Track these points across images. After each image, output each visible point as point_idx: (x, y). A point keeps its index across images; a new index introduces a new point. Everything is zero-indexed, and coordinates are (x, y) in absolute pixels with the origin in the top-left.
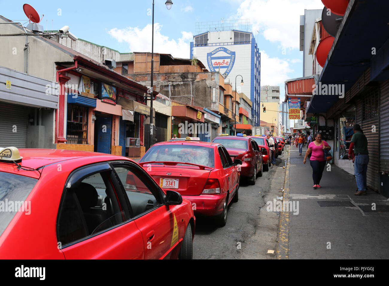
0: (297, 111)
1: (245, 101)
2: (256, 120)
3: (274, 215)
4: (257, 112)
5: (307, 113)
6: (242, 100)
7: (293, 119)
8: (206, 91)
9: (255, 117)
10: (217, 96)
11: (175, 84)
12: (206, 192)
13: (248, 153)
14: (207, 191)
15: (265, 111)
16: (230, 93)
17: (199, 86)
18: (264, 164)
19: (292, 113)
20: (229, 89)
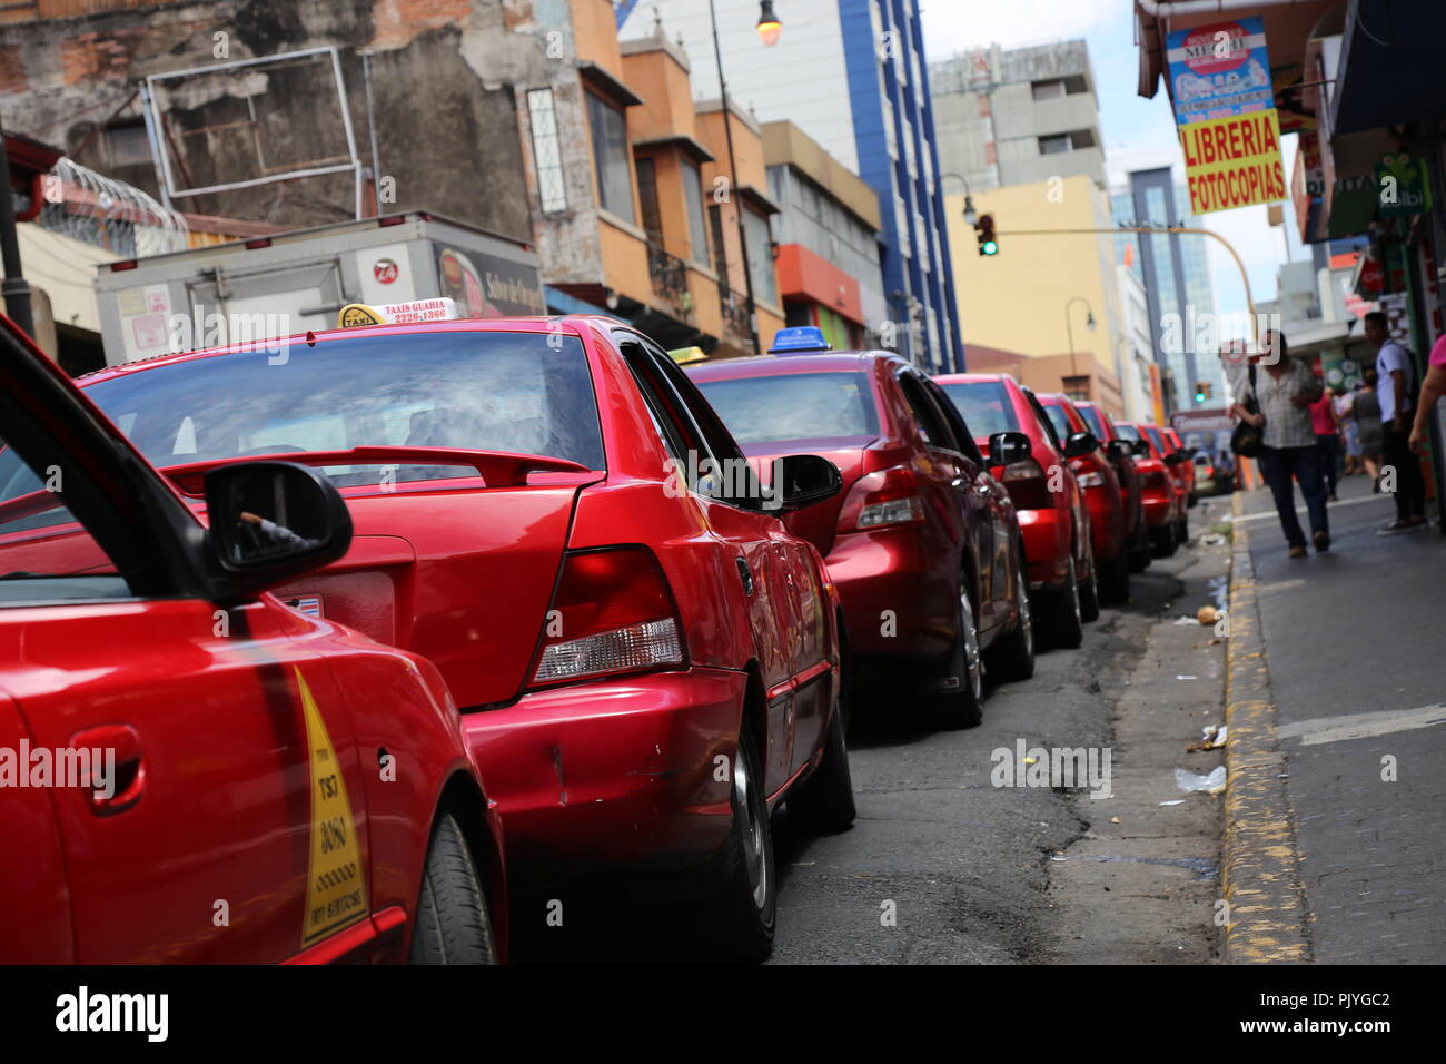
0: (1247, 139)
1: (819, 191)
2: (925, 334)
3: (1167, 878)
4: (932, 276)
5: (1333, 142)
6: (790, 184)
7: (1225, 203)
8: (471, 131)
9: (922, 318)
10: (571, 157)
11: (194, 98)
12: (561, 670)
13: (880, 460)
14: (567, 658)
15: (990, 247)
16: (683, 128)
17: (406, 96)
18: (1038, 584)
19: (1210, 160)
20: (664, 96)
